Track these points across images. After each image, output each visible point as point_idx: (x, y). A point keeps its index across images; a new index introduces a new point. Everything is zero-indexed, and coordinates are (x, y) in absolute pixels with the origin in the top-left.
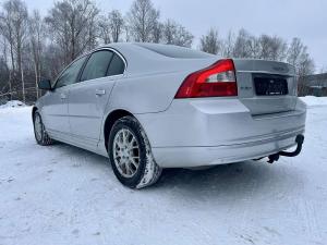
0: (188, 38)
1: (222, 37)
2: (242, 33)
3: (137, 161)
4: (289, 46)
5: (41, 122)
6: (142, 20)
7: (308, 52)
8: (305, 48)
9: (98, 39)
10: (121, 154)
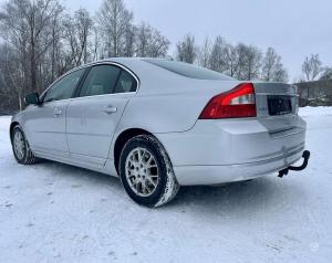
0: (165, 43)
1: (198, 43)
2: (219, 40)
3: (154, 179)
4: (264, 56)
5: (23, 139)
6: (113, 22)
7: (281, 62)
8: (280, 58)
9: (62, 41)
10: (135, 173)
